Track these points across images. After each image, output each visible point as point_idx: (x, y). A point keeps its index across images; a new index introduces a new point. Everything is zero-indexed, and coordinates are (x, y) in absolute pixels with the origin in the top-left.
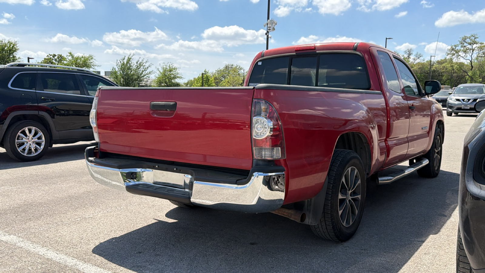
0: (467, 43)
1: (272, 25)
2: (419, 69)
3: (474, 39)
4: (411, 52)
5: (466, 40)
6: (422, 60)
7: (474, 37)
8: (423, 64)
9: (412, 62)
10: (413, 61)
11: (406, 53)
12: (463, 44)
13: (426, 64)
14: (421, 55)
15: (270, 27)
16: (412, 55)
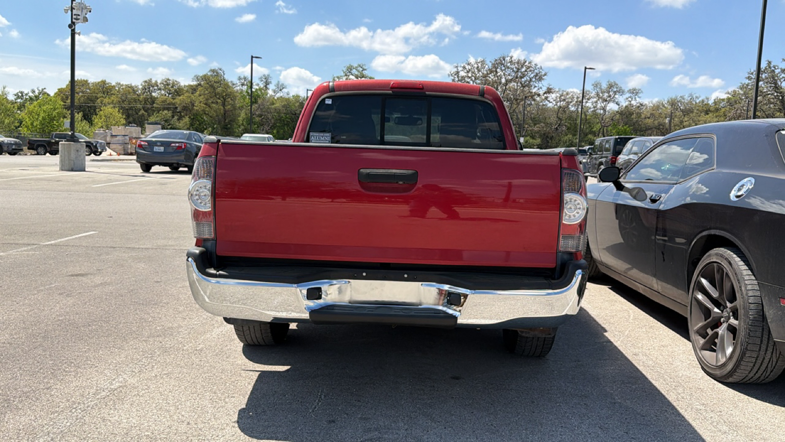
0: (353, 75)
1: (82, 11)
2: (283, 106)
3: (362, 71)
4: (269, 81)
5: (352, 72)
6: (286, 94)
7: (361, 68)
8: (288, 100)
9: (271, 96)
10: (273, 94)
11: (262, 81)
12: (349, 76)
13: (292, 101)
14: (284, 86)
15: (79, 15)
16: (270, 85)
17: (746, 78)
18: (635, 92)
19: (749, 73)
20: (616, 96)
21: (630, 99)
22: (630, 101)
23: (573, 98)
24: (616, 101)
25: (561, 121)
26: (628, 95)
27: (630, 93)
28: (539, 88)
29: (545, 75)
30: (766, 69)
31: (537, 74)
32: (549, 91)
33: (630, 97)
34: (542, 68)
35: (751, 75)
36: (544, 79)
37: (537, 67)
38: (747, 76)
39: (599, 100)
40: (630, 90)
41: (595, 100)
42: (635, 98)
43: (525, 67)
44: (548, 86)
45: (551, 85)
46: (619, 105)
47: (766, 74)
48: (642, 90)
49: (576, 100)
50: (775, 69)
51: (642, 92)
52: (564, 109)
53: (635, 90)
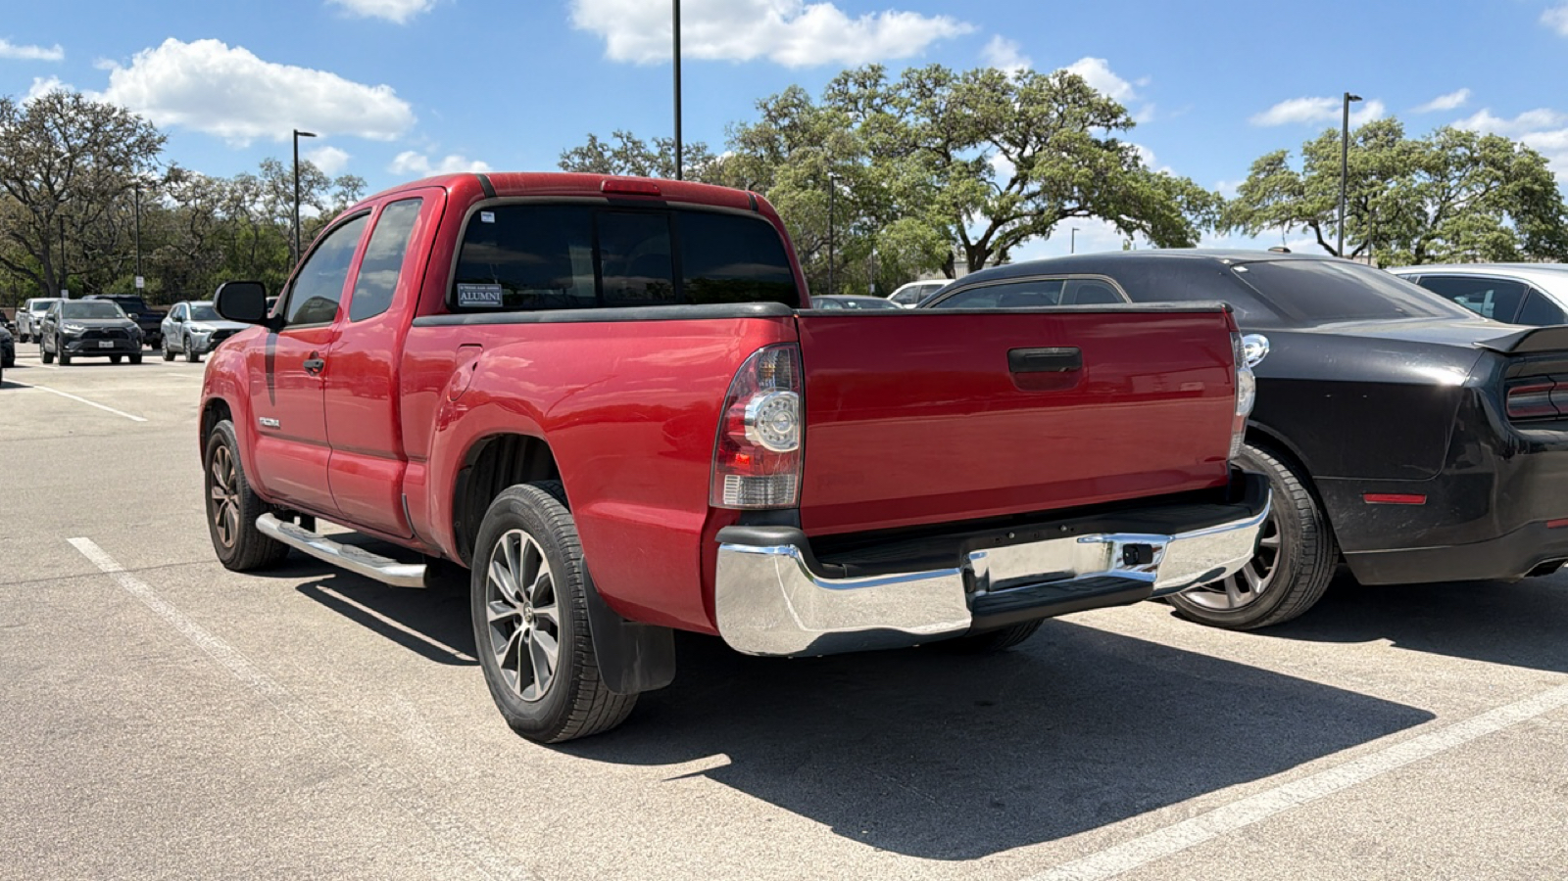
17: (559, 165)
18: (350, 183)
19: (563, 157)
20: (314, 191)
21: (343, 198)
22: (344, 202)
23: (224, 191)
24: (315, 200)
25: (202, 240)
26: (338, 189)
27: (342, 185)
28: (151, 169)
29: (162, 140)
30: (589, 149)
31: (142, 137)
32: (175, 175)
33: (343, 193)
34: (154, 125)
35: (567, 160)
36: (159, 150)
37: (141, 123)
38: (560, 161)
39: (278, 197)
40: (341, 178)
41: (269, 197)
42: (353, 196)
43: (113, 122)
44: (171, 166)
45: (177, 163)
46: (320, 208)
47: (591, 160)
48: (365, 180)
49: (229, 196)
50: (604, 150)
51: (365, 184)
52: (206, 215)
53: (350, 179)
